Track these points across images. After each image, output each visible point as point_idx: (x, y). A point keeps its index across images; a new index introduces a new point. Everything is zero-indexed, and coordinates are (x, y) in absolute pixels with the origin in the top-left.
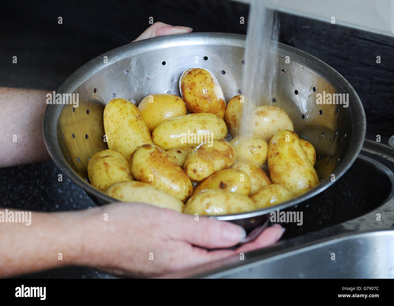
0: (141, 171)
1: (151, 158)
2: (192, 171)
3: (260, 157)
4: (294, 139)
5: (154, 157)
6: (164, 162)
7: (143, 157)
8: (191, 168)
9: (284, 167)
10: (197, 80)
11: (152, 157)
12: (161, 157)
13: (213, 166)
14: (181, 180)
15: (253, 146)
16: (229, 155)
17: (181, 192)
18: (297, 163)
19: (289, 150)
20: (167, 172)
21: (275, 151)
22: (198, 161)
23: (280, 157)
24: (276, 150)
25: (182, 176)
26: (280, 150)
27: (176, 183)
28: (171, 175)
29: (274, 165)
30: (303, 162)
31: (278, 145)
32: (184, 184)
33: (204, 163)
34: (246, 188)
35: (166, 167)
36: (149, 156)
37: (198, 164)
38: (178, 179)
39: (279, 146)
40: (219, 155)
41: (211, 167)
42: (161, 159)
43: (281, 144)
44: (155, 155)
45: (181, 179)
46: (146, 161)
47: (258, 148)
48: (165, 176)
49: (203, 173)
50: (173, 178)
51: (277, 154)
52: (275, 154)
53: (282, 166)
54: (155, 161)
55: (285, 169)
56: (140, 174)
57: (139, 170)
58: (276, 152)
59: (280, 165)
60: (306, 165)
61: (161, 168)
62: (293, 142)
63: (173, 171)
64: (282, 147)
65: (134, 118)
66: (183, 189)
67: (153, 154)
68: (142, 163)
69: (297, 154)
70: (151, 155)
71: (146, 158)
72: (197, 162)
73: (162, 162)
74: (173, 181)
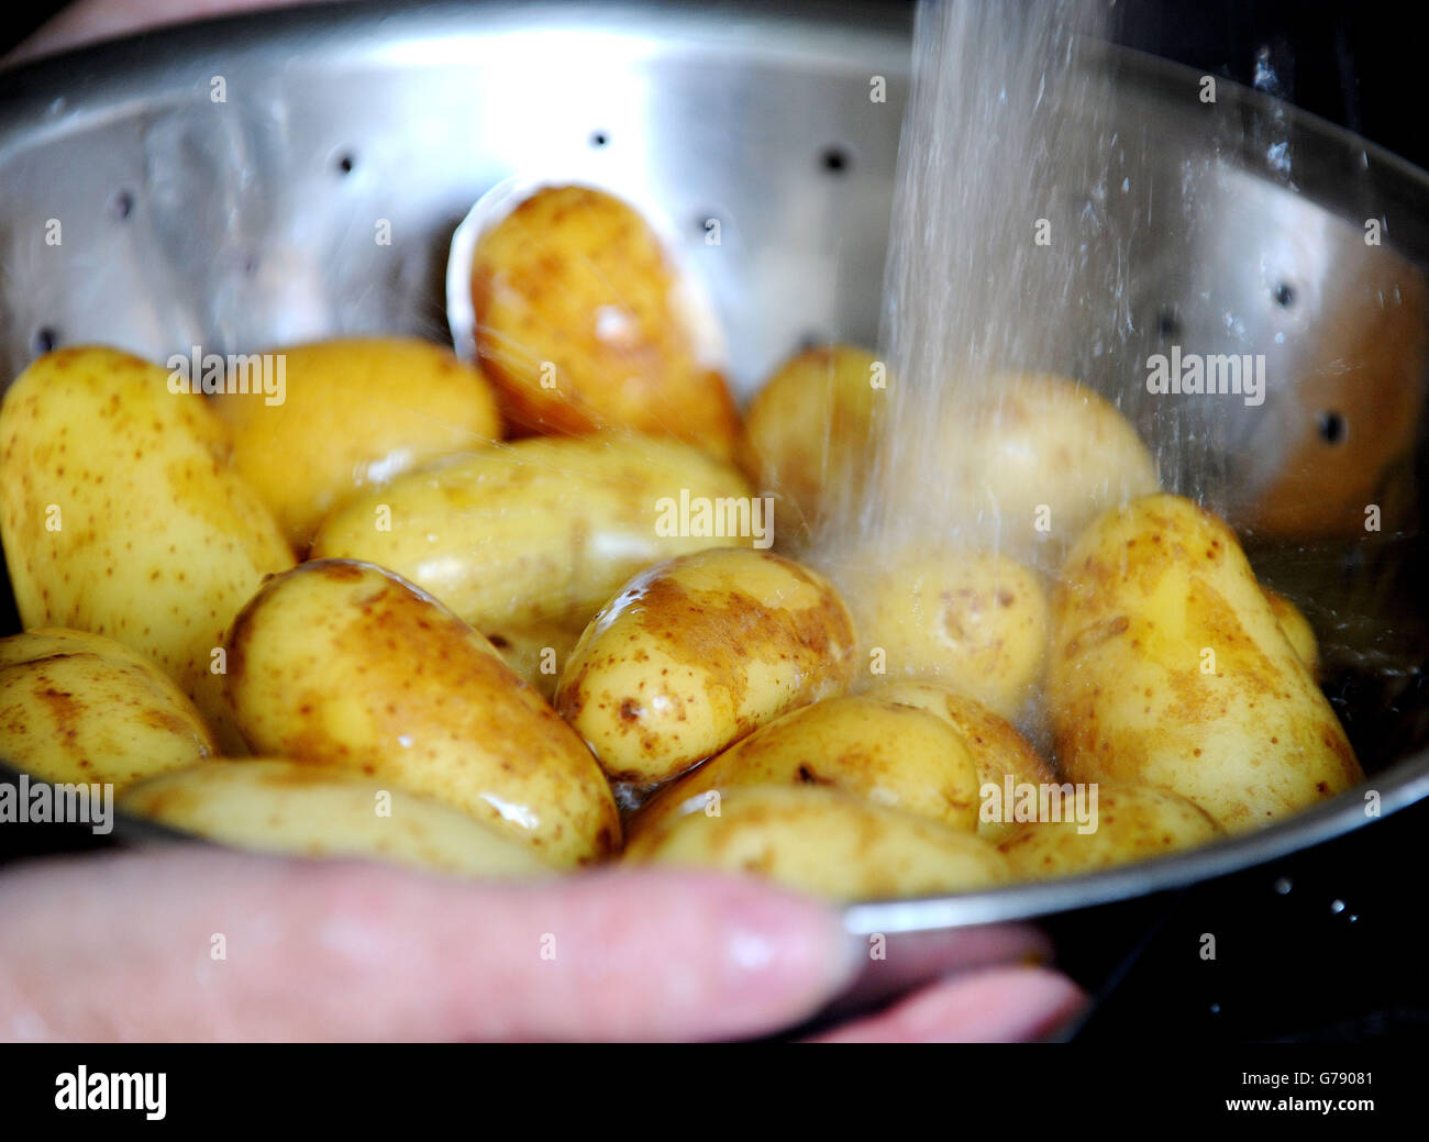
0: (306, 710)
1: (368, 628)
2: (609, 710)
3: (1007, 657)
4: (1215, 544)
5: (384, 619)
6: (444, 655)
7: (320, 621)
8: (606, 696)
9: (1166, 697)
10: (573, 240)
11: (370, 620)
12: (424, 625)
13: (737, 689)
14: (552, 763)
15: (965, 593)
16: (826, 639)
17: (559, 830)
18: (1241, 678)
19: (1192, 599)
20: (470, 710)
21: (1104, 610)
22: (649, 651)
23: (1136, 644)
24: (1111, 606)
25: (556, 740)
26: (1130, 600)
27: (525, 777)
28: (495, 727)
29: (1097, 692)
30: (1277, 673)
31: (1122, 573)
32: (575, 784)
33: (685, 669)
34: (955, 804)
35: (460, 683)
36: (354, 614)
37: (650, 671)
38: (539, 756)
39: (1125, 580)
40: (772, 632)
41: (725, 697)
42: (423, 636)
43: (1141, 569)
44: (388, 614)
45: (554, 755)
46: (339, 644)
47: (994, 602)
48: (455, 737)
49: (680, 728)
50: (508, 745)
51: (1121, 626)
52: (1102, 633)
53: (1148, 693)
54: (392, 645)
55: (1171, 710)
56: (298, 725)
57: (292, 701)
58: (1109, 615)
59: (1136, 688)
60: (1295, 691)
61: (434, 688)
62: (1210, 555)
63: (502, 708)
64: (1147, 588)
65: (201, 457)
66: (567, 813)
67: (379, 608)
68: (312, 660)
69: (1239, 628)
70: (368, 611)
71: (332, 627)
72: (642, 657)
73: (434, 652)
74: (506, 767)
